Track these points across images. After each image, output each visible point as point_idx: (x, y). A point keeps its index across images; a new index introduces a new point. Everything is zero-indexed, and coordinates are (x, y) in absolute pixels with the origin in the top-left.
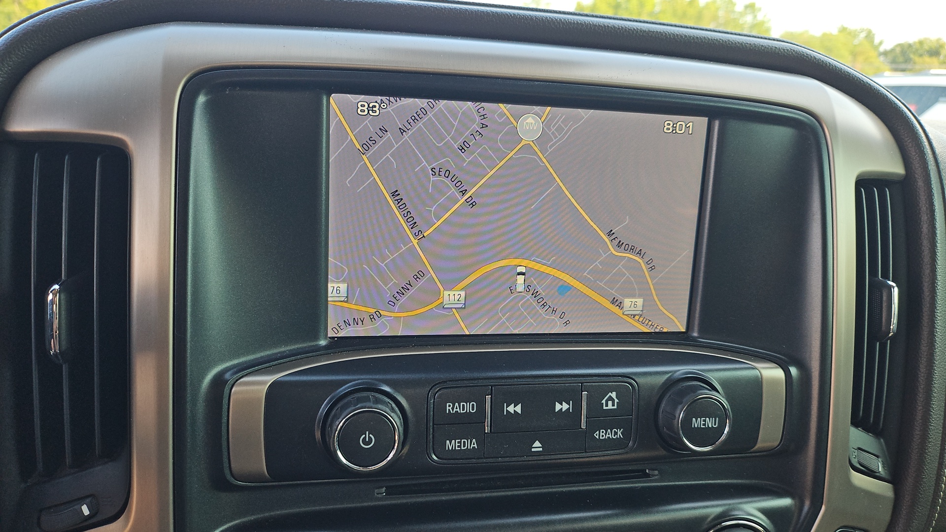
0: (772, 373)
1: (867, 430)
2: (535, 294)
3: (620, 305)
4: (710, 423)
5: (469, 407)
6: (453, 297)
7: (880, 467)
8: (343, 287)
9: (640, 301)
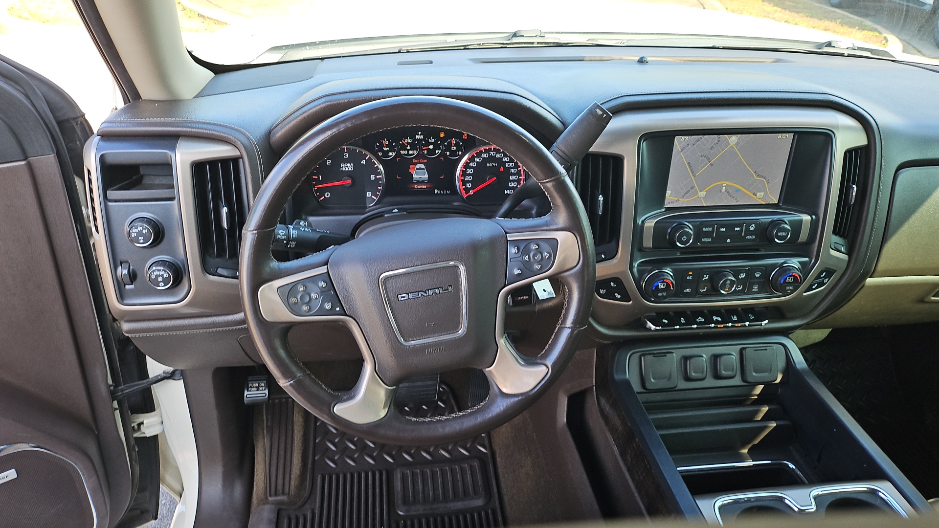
0: (806, 218)
1: (841, 236)
2: (728, 192)
3: (756, 195)
4: (784, 234)
5: (710, 229)
6: (702, 194)
7: (843, 249)
8: (670, 192)
9: (763, 193)
